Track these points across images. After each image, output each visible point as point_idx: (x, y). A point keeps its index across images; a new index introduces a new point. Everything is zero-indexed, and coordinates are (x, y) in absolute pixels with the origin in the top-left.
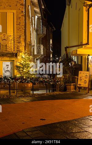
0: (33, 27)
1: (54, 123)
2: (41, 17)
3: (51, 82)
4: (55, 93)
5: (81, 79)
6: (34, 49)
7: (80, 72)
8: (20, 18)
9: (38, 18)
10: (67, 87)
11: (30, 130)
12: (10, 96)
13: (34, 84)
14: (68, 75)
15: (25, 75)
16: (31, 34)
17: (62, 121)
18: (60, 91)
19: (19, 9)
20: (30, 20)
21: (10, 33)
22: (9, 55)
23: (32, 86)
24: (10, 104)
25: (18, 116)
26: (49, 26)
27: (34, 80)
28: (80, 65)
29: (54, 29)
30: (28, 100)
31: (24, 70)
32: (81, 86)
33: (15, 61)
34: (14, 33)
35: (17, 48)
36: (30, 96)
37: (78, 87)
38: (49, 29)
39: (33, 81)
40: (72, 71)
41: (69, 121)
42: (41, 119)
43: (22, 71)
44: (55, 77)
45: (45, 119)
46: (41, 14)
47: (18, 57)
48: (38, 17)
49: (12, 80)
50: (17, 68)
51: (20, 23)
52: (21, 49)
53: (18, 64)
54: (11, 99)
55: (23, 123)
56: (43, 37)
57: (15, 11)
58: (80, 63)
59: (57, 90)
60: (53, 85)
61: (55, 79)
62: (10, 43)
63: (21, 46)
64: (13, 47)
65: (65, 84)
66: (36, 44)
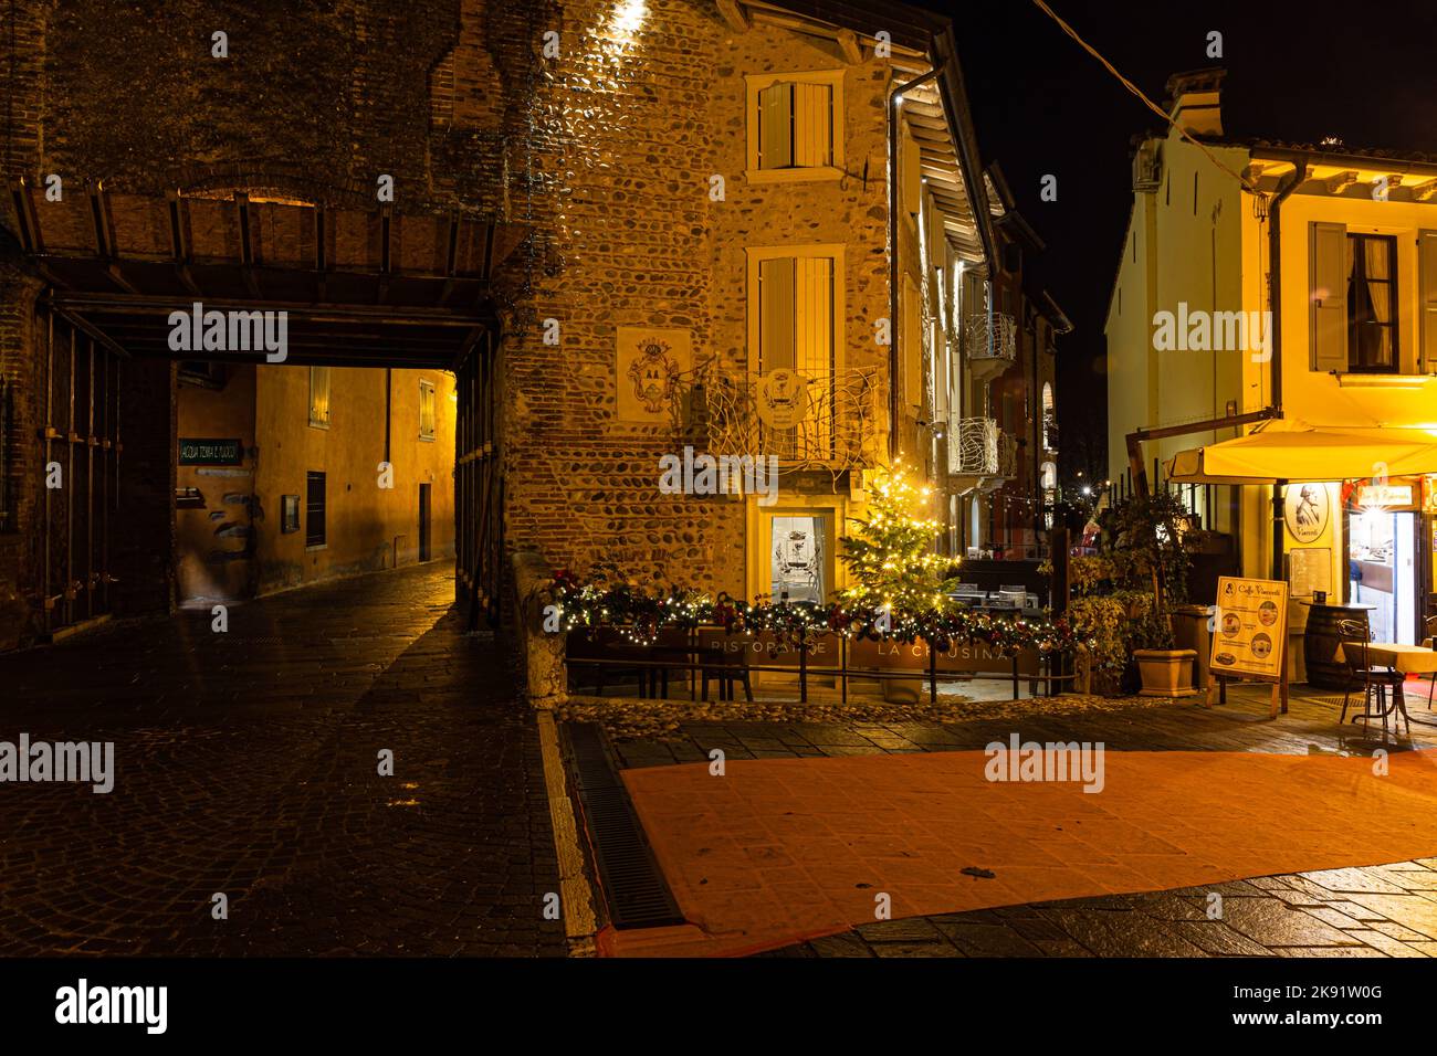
0: (939, 327)
1: (1046, 906)
2: (984, 269)
3: (1041, 637)
4: (1070, 702)
5: (1235, 622)
6: (943, 445)
7: (1224, 581)
8: (867, 282)
9: (966, 274)
10: (1146, 668)
11: (898, 936)
12: (804, 712)
13: (939, 646)
14: (1146, 598)
15: (890, 592)
16: (926, 365)
17: (1098, 893)
18: (1099, 693)
19: (862, 237)
20: (924, 286)
21: (810, 365)
22: (804, 482)
23: (928, 652)
24: (797, 759)
25: (837, 836)
26: (1034, 312)
27: (939, 625)
28: (1224, 536)
29: (1061, 325)
30: (904, 743)
31: (887, 566)
32: (1232, 667)
33: (838, 513)
34: (832, 364)
35: (850, 445)
36: (916, 718)
37: (1212, 672)
38: (1034, 324)
39: (931, 629)
40: (1177, 572)
41: (1139, 901)
42: (968, 871)
43: (878, 566)
44: (1064, 609)
45: (992, 868)
46: (986, 252)
47: (856, 494)
48: (966, 265)
49: (815, 622)
50: (847, 553)
51: (865, 311)
52: (868, 447)
53: (854, 530)
54: (811, 725)
55: (860, 886)
56: (1001, 374)
57: (838, 251)
58: (1224, 527)
59: (1077, 685)
60: (1053, 654)
61: (1066, 623)
62: (810, 416)
63: (871, 433)
64: (828, 441)
65: (1129, 651)
66: (956, 418)
